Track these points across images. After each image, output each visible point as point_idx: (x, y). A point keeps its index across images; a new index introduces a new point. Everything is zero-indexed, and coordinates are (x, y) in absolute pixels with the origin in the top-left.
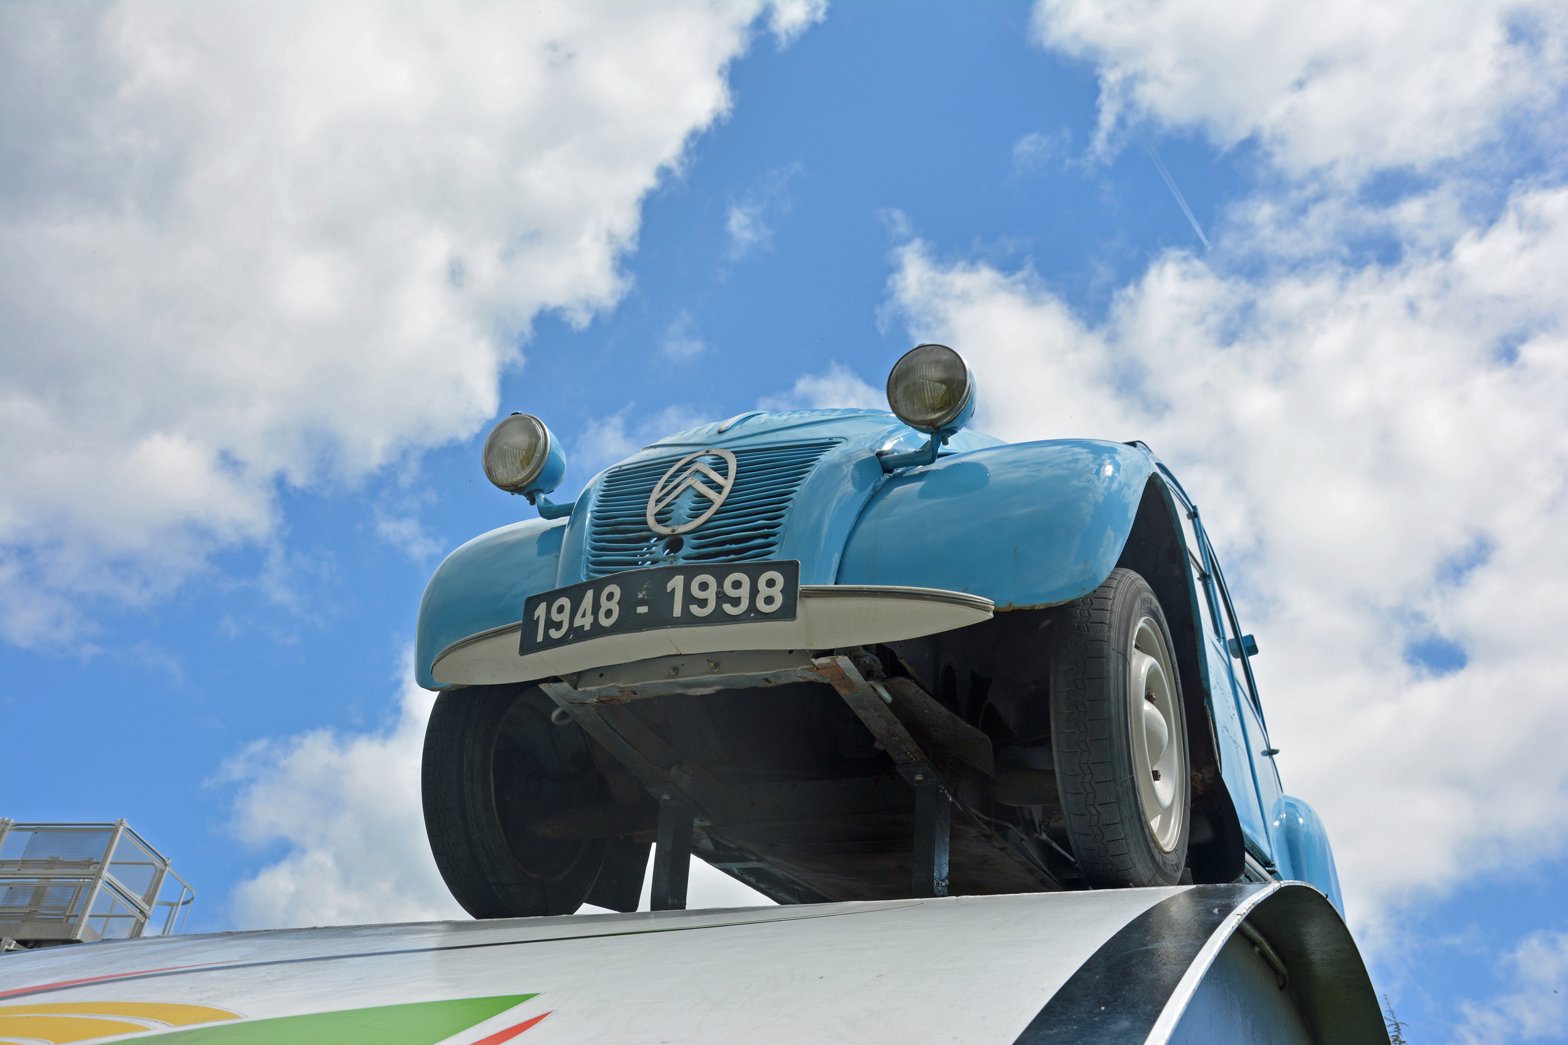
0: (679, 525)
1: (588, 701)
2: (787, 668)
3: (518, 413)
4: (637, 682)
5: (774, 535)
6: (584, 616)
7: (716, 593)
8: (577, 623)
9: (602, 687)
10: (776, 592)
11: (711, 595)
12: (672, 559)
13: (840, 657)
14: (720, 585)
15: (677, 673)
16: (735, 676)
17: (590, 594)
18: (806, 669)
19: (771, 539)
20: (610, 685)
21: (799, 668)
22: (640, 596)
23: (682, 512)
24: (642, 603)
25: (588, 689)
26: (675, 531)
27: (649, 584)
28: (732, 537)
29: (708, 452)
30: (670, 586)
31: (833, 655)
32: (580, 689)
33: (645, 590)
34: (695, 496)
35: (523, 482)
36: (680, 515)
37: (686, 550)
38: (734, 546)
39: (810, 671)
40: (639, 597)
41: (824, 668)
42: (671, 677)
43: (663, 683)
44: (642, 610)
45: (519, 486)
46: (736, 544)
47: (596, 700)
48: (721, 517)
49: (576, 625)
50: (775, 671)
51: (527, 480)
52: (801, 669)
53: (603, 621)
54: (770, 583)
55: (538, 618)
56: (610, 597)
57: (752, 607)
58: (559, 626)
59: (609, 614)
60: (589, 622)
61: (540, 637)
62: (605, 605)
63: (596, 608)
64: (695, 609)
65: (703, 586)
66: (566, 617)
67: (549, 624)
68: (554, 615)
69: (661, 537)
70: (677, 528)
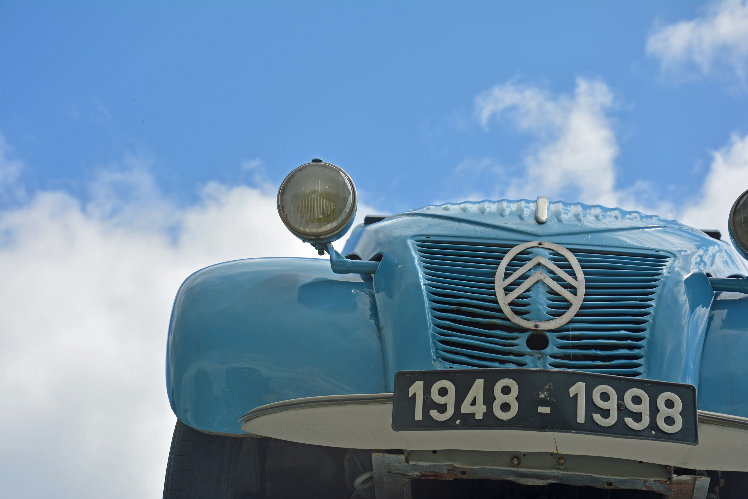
0: (540, 321)
1: (409, 474)
2: (639, 477)
3: (320, 161)
4: (476, 465)
5: (639, 348)
6: (473, 403)
7: (618, 405)
8: (466, 408)
9: (437, 464)
10: (676, 412)
11: (612, 405)
12: (539, 355)
13: (703, 477)
14: (621, 398)
15: (519, 463)
16: (580, 476)
17: (479, 384)
18: (659, 481)
19: (636, 352)
20: (446, 463)
21: (652, 479)
22: (542, 396)
23: (541, 307)
24: (544, 403)
25: (420, 463)
26: (538, 327)
27: (550, 386)
28: (599, 343)
29: (540, 244)
30: (572, 391)
31: (695, 475)
32: (411, 463)
33: (547, 390)
34: (547, 292)
35: (326, 234)
36: (539, 310)
37: (551, 349)
38: (599, 352)
39: (661, 483)
40: (540, 396)
41: (678, 484)
42: (512, 465)
43: (502, 470)
44: (544, 410)
45: (322, 237)
46: (601, 350)
47: (418, 474)
48: (582, 319)
49: (463, 411)
50: (626, 478)
51: (332, 233)
52: (654, 481)
53: (498, 413)
54: (670, 404)
55: (414, 395)
56: (506, 390)
57: (653, 425)
58: (442, 408)
59: (506, 407)
60: (480, 411)
61: (418, 416)
62: (500, 398)
63: (489, 399)
64: (597, 417)
65: (605, 397)
66: (450, 399)
67: (429, 404)
68: (436, 397)
69: (522, 330)
70: (538, 323)
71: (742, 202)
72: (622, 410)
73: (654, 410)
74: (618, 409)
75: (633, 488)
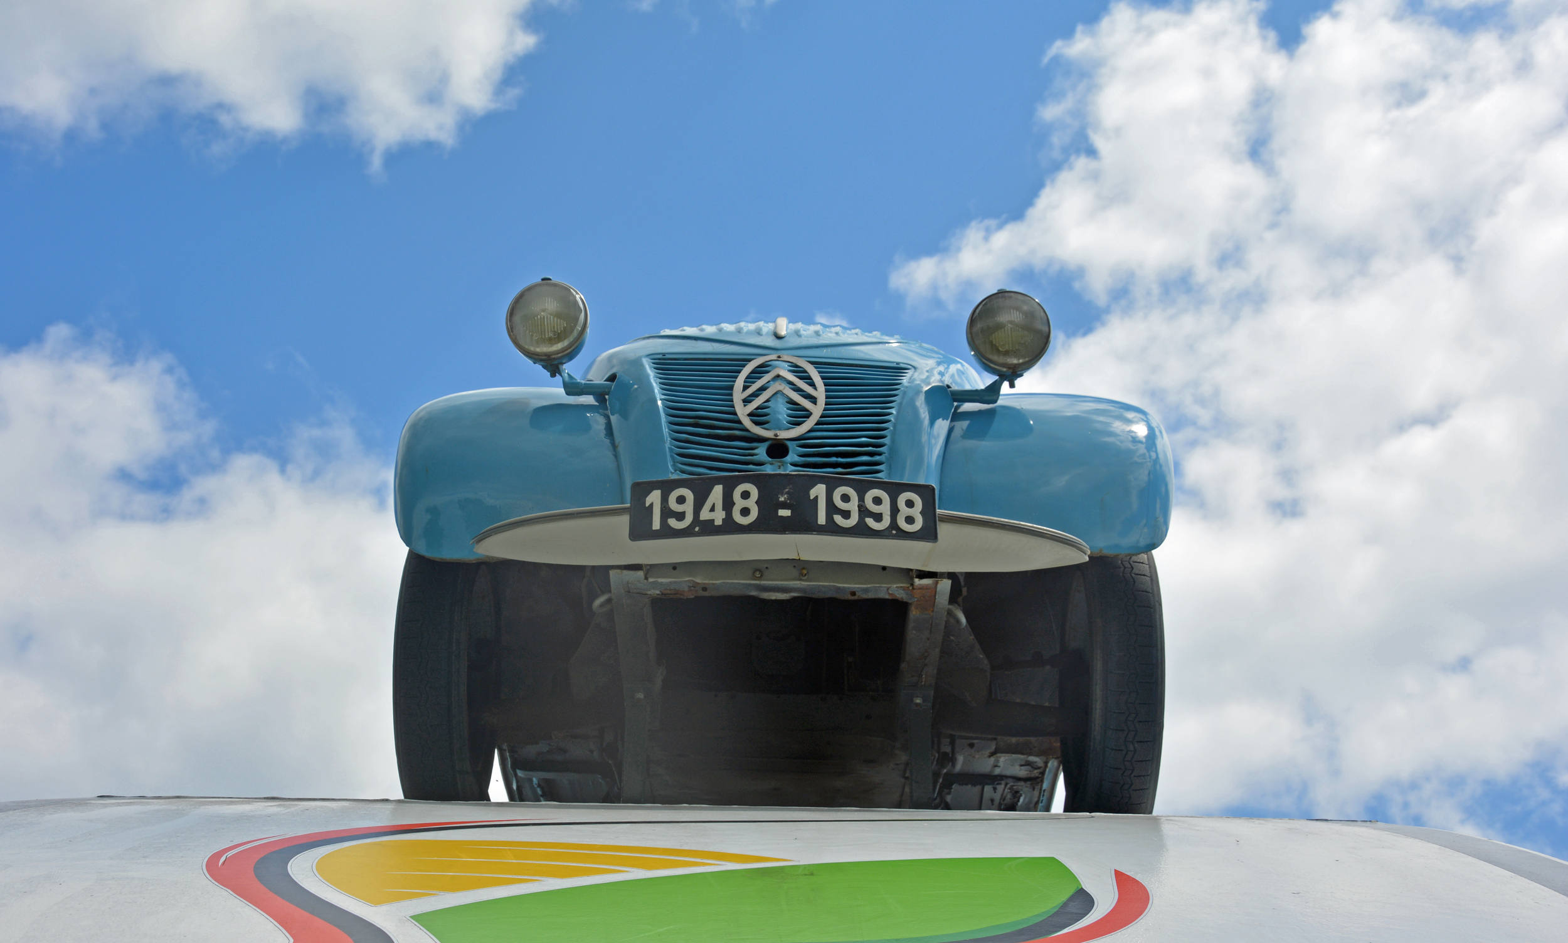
0: (780, 430)
1: (649, 593)
2: (882, 584)
3: (550, 279)
4: (716, 580)
5: (880, 454)
6: (712, 509)
7: (858, 506)
8: (705, 515)
9: (677, 580)
10: (916, 512)
11: (853, 506)
12: (779, 464)
13: (944, 580)
14: (861, 499)
15: (762, 576)
16: (823, 586)
17: (718, 491)
18: (901, 587)
19: (877, 458)
20: (687, 579)
21: (895, 586)
22: (782, 499)
23: (780, 417)
24: (784, 506)
25: (660, 580)
26: (778, 436)
27: (790, 489)
28: (840, 450)
29: (779, 357)
30: (813, 493)
31: (937, 578)
32: (651, 580)
33: (787, 493)
34: (787, 402)
35: (558, 354)
36: (779, 419)
37: (792, 457)
38: (840, 460)
39: (904, 590)
40: (780, 499)
41: (920, 589)
42: (755, 578)
43: (744, 584)
44: (784, 513)
45: (553, 357)
46: (842, 457)
47: (658, 592)
48: (822, 428)
49: (702, 518)
50: (869, 586)
51: (563, 352)
52: (897, 587)
53: (738, 518)
54: (910, 504)
55: (652, 505)
56: (746, 495)
57: (894, 524)
58: (680, 516)
59: (745, 512)
60: (719, 517)
61: (656, 525)
62: (739, 503)
63: (728, 504)
64: (838, 519)
65: (846, 498)
66: (688, 508)
67: (667, 513)
68: (673, 505)
69: (761, 440)
70: (778, 432)
71: (978, 311)
72: (863, 511)
73: (895, 510)
74: (859, 510)
75: (876, 597)
